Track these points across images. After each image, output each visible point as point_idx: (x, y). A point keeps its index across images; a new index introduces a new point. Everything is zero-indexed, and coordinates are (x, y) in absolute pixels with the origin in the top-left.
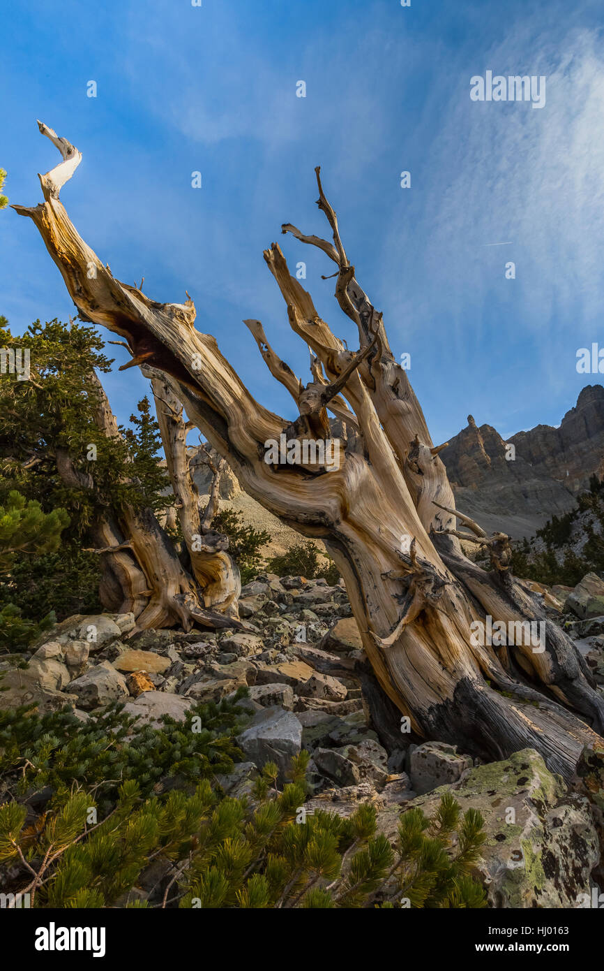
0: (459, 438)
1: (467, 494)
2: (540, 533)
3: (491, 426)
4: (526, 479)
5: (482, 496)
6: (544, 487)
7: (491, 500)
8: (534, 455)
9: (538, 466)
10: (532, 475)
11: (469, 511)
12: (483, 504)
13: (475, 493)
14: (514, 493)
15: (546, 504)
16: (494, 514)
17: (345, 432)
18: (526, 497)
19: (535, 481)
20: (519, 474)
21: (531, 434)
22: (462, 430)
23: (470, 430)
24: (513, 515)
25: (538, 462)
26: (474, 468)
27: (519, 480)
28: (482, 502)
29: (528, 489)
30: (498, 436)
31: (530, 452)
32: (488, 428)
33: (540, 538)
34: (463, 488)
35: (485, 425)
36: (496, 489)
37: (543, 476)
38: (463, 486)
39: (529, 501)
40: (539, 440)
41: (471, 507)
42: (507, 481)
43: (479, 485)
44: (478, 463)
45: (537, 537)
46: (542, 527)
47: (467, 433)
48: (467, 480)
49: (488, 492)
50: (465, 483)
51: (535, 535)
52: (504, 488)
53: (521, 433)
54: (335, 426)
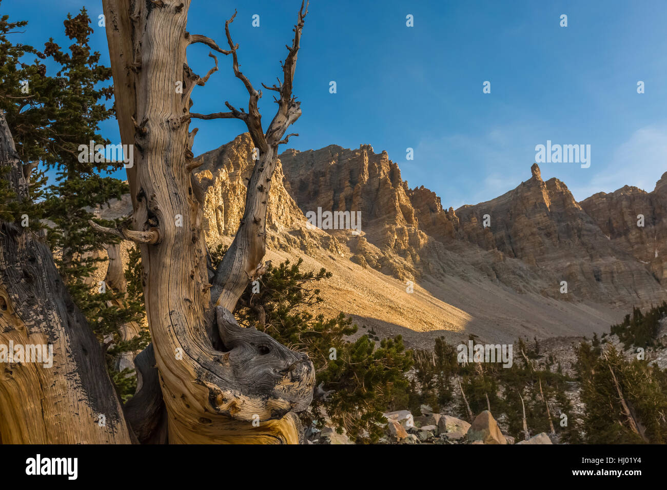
0: (517, 193)
1: (520, 268)
2: (615, 330)
3: (561, 181)
4: (601, 257)
5: (540, 273)
6: (623, 269)
7: (551, 279)
8: (615, 225)
9: (618, 240)
10: (610, 251)
11: (520, 290)
12: (540, 283)
13: (531, 268)
14: (583, 273)
15: (623, 292)
16: (553, 297)
17: (366, 170)
18: (598, 280)
19: (613, 259)
20: (593, 248)
21: (614, 196)
22: (523, 184)
23: (533, 183)
24: (579, 301)
25: (620, 235)
26: (533, 234)
27: (591, 256)
28: (539, 281)
29: (602, 269)
30: (570, 196)
31: (610, 221)
32: (557, 184)
33: (615, 336)
34: (515, 260)
35: (554, 179)
36: (560, 265)
37: (623, 255)
38: (516, 256)
39: (601, 285)
40: (623, 206)
41: (524, 286)
42: (575, 257)
43: (537, 258)
44: (540, 229)
45: (611, 334)
46: (620, 321)
47: (529, 187)
48: (522, 249)
49: (548, 268)
50: (519, 254)
51: (609, 331)
52: (570, 266)
53: (600, 195)
54: (353, 160)
